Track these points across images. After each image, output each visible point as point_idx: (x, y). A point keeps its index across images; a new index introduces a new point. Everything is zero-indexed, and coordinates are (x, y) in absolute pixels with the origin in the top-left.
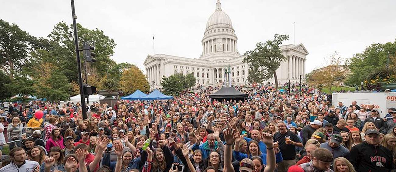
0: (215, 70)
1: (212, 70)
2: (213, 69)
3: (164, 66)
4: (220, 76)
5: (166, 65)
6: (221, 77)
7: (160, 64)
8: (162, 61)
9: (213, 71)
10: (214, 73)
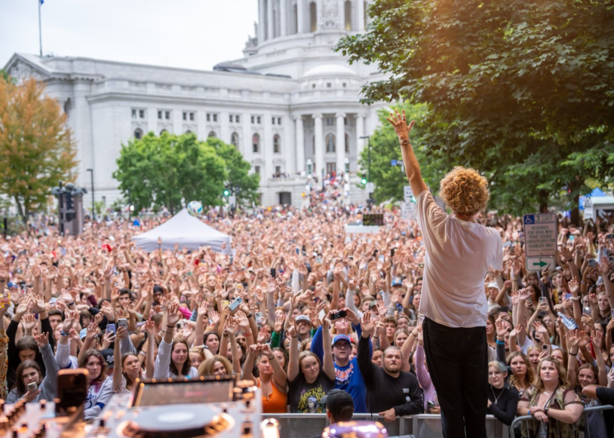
0: (308, 121)
1: (295, 121)
2: (298, 115)
3: (91, 109)
4: (330, 147)
5: (95, 106)
6: (334, 150)
7: (69, 99)
8: (80, 88)
9: (300, 124)
10: (305, 132)
